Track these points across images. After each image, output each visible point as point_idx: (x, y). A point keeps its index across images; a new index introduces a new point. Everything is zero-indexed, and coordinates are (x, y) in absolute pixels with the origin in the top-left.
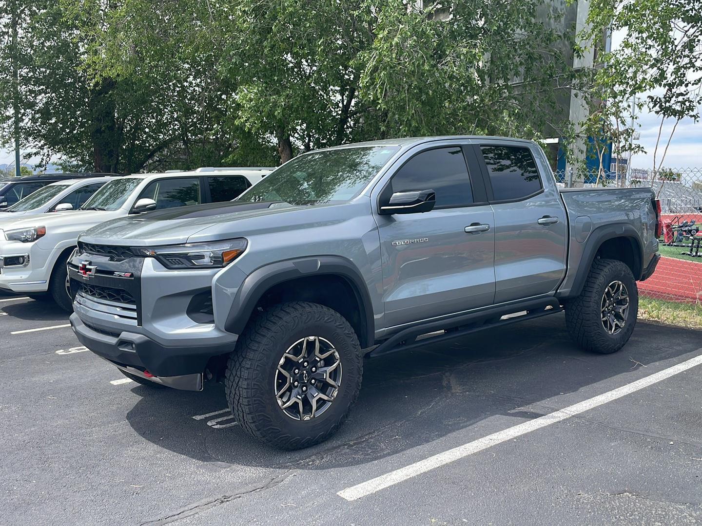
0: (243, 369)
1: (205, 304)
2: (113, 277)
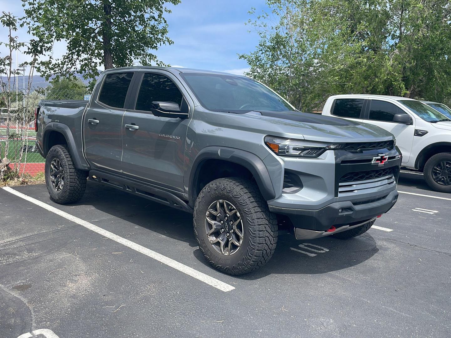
2: (395, 159)
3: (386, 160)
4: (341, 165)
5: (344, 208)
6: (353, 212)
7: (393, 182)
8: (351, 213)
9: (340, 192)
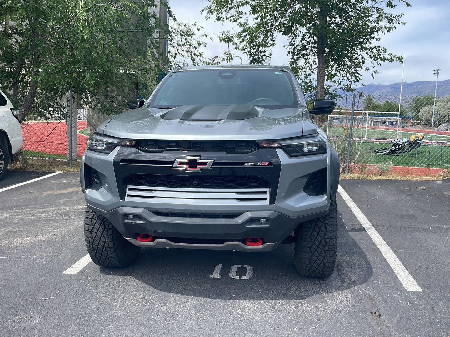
0: (327, 226)
1: (314, 181)
2: (243, 167)
3: (206, 165)
4: (120, 163)
5: (137, 216)
6: (145, 222)
7: (265, 199)
8: (142, 222)
9: (129, 195)
